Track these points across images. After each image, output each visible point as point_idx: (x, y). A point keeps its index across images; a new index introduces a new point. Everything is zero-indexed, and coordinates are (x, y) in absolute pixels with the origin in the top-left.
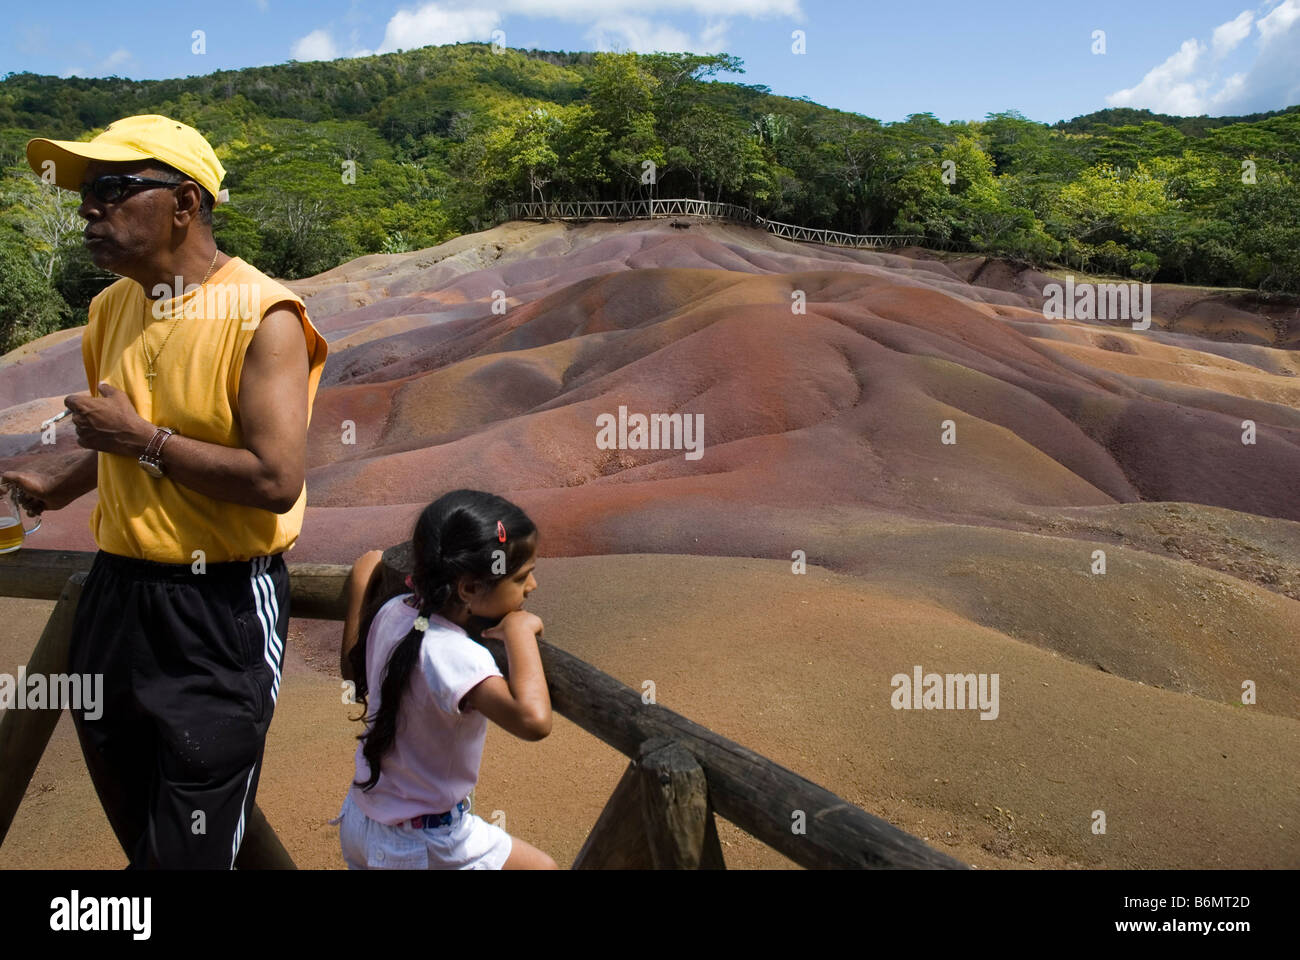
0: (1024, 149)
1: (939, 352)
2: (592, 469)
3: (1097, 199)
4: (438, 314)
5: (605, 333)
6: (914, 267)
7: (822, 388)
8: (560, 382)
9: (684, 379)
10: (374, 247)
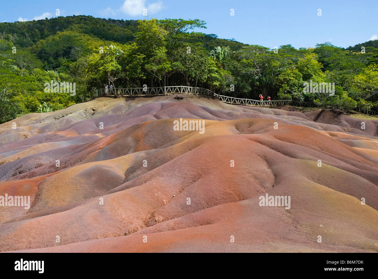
0: (334, 60)
1: (312, 157)
2: (141, 223)
3: (372, 81)
4: (64, 142)
5: (146, 151)
6: (288, 115)
7: (256, 177)
8: (123, 176)
9: (186, 174)
10: (34, 109)
